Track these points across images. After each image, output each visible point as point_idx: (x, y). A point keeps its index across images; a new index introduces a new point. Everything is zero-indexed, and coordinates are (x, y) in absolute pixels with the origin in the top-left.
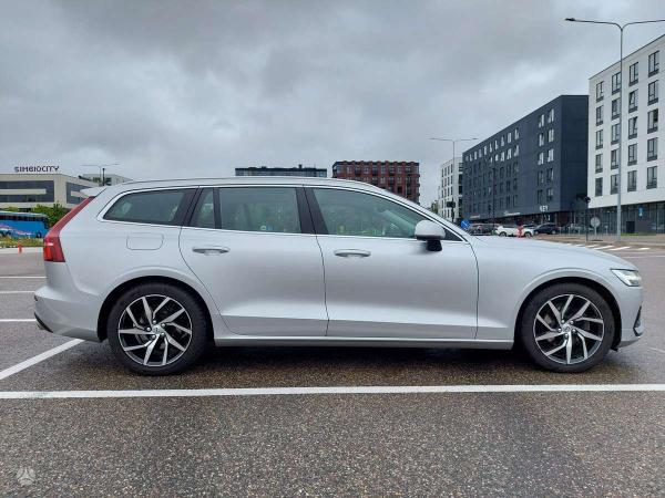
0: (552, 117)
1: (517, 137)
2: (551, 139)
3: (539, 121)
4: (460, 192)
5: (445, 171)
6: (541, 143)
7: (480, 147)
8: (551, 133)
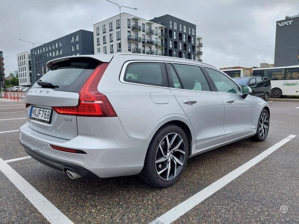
0: (77, 39)
1: (60, 45)
2: (78, 49)
3: (71, 40)
4: (30, 70)
5: (20, 58)
6: (73, 50)
7: (41, 47)
8: (78, 46)
